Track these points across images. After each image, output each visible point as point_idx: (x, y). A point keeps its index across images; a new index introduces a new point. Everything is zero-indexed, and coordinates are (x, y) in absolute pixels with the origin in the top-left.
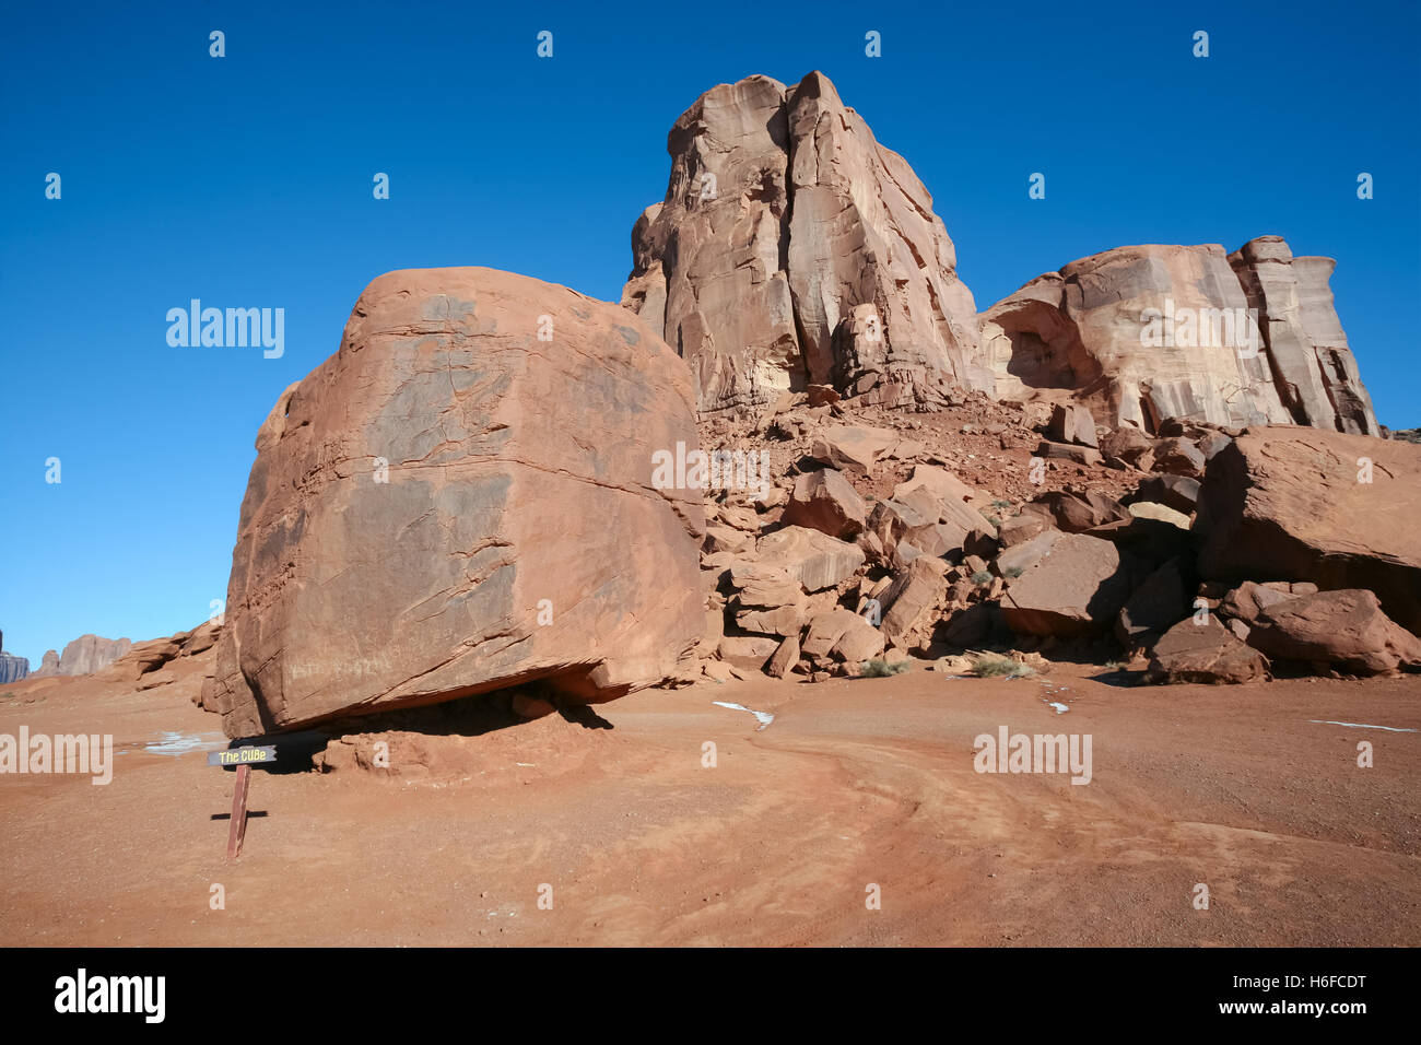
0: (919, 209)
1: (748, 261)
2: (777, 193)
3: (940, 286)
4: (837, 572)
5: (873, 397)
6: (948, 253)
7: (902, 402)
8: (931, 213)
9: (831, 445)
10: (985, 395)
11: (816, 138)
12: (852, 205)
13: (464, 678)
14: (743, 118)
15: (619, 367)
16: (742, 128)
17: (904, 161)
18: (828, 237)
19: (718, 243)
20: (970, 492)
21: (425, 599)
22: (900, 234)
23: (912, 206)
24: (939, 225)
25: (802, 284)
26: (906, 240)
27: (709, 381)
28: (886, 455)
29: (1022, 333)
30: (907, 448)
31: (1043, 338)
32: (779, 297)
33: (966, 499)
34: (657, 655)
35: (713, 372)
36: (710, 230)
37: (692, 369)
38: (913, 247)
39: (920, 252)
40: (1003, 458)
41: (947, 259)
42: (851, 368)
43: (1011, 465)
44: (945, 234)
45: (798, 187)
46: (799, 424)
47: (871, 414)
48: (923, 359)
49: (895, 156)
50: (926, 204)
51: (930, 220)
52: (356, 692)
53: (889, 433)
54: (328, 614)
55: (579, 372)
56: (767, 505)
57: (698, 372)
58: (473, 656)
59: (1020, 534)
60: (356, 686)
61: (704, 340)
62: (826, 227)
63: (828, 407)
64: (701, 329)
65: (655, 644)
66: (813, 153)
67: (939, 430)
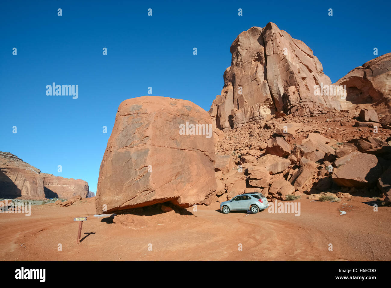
0: (308, 55)
1: (255, 79)
2: (263, 58)
3: (318, 77)
4: (282, 168)
5: (296, 114)
6: (320, 67)
7: (306, 114)
8: (313, 56)
9: (281, 129)
10: (335, 109)
11: (272, 41)
12: (285, 58)
13: (139, 201)
14: (250, 40)
15: (185, 117)
16: (250, 42)
17: (302, 42)
18: (278, 68)
19: (246, 75)
20: (328, 140)
21: (130, 181)
22: (303, 64)
23: (306, 55)
24: (316, 59)
25: (272, 83)
26: (305, 65)
27: (247, 114)
28: (300, 131)
29: (350, 88)
30: (306, 128)
31: (358, 88)
32: (265, 88)
33: (327, 143)
34: (198, 195)
35: (248, 111)
36: (244, 72)
37: (242, 111)
38: (307, 67)
39: (310, 68)
40: (341, 129)
41: (320, 69)
42: (288, 106)
43: (344, 130)
44: (318, 61)
45: (268, 56)
46: (273, 124)
47: (296, 119)
48: (312, 100)
49: (299, 41)
50: (311, 53)
51: (313, 58)
52: (116, 204)
53: (301, 124)
54: (109, 185)
55: (171, 120)
56: (263, 148)
57: (243, 112)
58: (141, 196)
59: (343, 153)
60: (116, 202)
61: (245, 102)
62: (277, 65)
63: (282, 118)
64: (243, 100)
65: (197, 192)
66: (272, 45)
67: (318, 121)
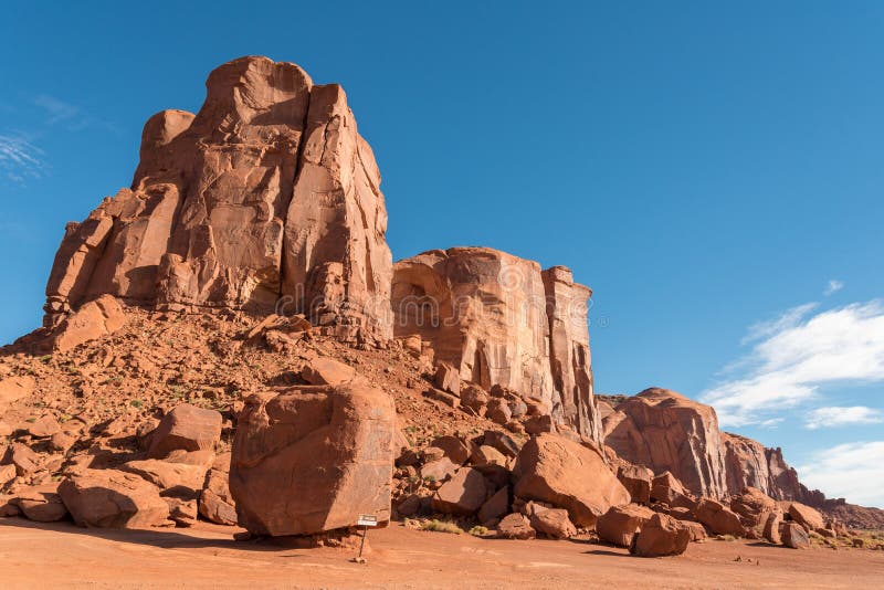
0: (372, 186)
1: (257, 202)
2: (288, 162)
3: (373, 244)
5: (330, 331)
6: (383, 221)
7: (349, 339)
8: (378, 190)
9: (314, 369)
11: (326, 131)
12: (340, 187)
17: (370, 150)
18: (320, 205)
19: (236, 178)
22: (358, 204)
23: (368, 183)
24: (380, 201)
25: (294, 232)
26: (361, 209)
27: (206, 282)
30: (358, 380)
32: (275, 237)
35: (210, 276)
37: (194, 269)
38: (363, 214)
39: (366, 217)
41: (381, 226)
44: (384, 208)
45: (307, 161)
46: (284, 343)
49: (366, 144)
50: (376, 182)
51: (376, 195)
53: (351, 369)
57: (197, 272)
61: (209, 250)
62: (321, 197)
63: (299, 334)
64: (208, 244)
66: (323, 141)
